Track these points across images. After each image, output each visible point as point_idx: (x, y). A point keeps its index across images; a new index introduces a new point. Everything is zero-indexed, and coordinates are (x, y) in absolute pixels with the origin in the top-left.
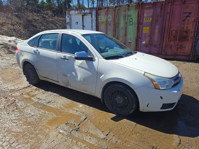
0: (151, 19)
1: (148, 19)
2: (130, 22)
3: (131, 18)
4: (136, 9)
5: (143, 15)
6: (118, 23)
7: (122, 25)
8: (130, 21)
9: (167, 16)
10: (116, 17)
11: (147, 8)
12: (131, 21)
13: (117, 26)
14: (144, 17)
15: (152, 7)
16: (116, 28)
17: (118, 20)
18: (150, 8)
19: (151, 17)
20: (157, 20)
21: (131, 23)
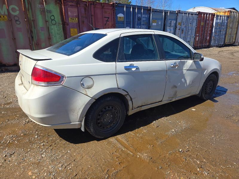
0: (77, 19)
1: (73, 19)
2: (52, 21)
3: (52, 15)
4: (56, 4)
5: (68, 14)
6: (34, 21)
7: (40, 23)
8: (51, 19)
9: (92, 18)
10: (28, 10)
11: (70, 5)
12: (54, 20)
13: (33, 25)
14: (69, 16)
15: (76, 5)
16: (32, 27)
17: (33, 15)
18: (73, 6)
19: (76, 17)
20: (83, 22)
21: (54, 22)
